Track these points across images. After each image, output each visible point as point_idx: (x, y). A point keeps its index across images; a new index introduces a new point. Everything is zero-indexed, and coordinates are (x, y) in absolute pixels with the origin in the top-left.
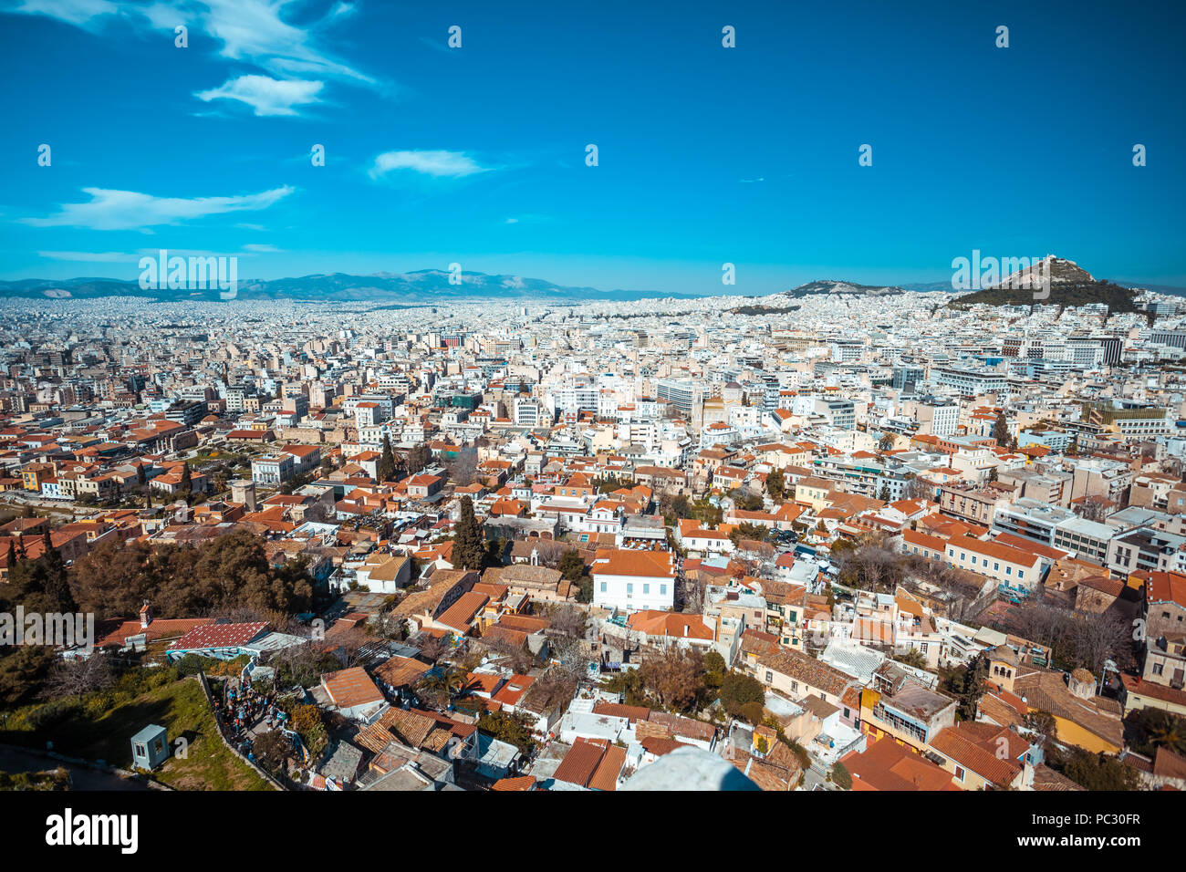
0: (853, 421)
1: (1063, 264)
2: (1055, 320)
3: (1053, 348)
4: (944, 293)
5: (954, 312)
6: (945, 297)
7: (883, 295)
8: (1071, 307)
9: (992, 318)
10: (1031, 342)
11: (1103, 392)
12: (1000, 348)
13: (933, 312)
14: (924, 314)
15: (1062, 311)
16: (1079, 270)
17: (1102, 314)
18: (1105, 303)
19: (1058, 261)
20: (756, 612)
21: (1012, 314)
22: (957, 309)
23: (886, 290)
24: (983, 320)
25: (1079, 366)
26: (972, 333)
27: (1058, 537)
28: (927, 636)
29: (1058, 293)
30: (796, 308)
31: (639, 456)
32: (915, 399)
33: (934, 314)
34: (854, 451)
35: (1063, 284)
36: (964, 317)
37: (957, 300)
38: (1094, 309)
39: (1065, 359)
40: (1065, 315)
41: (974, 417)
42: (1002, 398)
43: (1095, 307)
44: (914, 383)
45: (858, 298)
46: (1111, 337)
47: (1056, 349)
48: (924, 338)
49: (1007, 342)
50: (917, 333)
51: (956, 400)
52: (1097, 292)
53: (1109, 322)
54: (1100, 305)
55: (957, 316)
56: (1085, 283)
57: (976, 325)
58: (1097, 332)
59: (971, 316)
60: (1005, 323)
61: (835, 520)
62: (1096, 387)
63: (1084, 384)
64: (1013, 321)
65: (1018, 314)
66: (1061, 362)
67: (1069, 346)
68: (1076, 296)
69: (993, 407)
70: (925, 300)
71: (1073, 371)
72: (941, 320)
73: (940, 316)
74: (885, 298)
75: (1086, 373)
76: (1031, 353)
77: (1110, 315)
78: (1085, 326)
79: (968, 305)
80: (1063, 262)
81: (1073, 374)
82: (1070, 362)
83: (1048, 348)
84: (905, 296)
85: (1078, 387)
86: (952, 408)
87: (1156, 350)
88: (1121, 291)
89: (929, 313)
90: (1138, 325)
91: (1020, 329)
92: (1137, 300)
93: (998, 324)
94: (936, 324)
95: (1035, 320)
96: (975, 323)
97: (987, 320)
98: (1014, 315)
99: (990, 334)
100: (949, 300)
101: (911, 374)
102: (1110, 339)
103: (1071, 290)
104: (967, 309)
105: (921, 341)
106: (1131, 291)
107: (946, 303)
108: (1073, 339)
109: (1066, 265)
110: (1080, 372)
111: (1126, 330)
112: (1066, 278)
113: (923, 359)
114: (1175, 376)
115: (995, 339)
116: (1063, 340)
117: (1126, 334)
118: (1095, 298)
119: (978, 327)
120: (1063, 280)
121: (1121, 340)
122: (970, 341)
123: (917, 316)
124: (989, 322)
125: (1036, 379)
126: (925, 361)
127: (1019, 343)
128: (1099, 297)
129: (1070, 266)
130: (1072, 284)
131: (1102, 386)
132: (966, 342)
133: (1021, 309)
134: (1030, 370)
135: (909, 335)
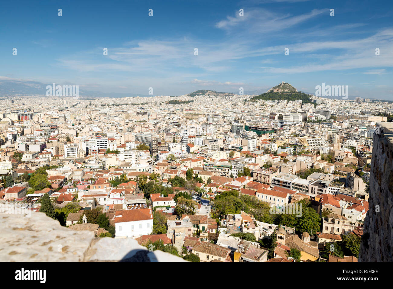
0: (218, 147)
2: (286, 106)
3: (286, 116)
4: (248, 95)
5: (252, 103)
6: (248, 97)
7: (226, 96)
8: (291, 101)
9: (265, 105)
10: (279, 114)
11: (303, 132)
12: (269, 117)
14: (241, 104)
15: (288, 102)
16: (293, 87)
17: (300, 104)
18: (301, 99)
19: (286, 84)
20: (189, 229)
22: (253, 101)
23: (227, 94)
24: (262, 106)
25: (295, 123)
26: (259, 111)
27: (293, 186)
28: (254, 229)
29: (286, 96)
30: (192, 101)
31: (129, 168)
32: (240, 137)
33: (245, 103)
34: (220, 159)
35: (288, 93)
36: (255, 104)
37: (253, 98)
38: (298, 102)
40: (289, 104)
41: (262, 143)
42: (271, 136)
44: (240, 131)
45: (216, 97)
46: (304, 112)
48: (242, 113)
49: (271, 114)
50: (239, 111)
51: (255, 137)
52: (298, 95)
53: (303, 106)
54: (300, 101)
55: (253, 104)
56: (294, 92)
58: (300, 110)
59: (258, 104)
60: (270, 107)
61: (215, 188)
62: (300, 130)
63: (297, 129)
64: (272, 106)
65: (274, 104)
66: (289, 121)
67: (291, 115)
68: (292, 97)
69: (268, 139)
70: (241, 98)
71: (293, 124)
72: (248, 106)
73: (247, 105)
74: (226, 97)
75: (297, 125)
76: (279, 118)
77: (303, 104)
78: (295, 108)
79: (257, 100)
80: (287, 84)
81: (293, 126)
82: (292, 121)
83: (284, 116)
84: (234, 97)
85: (295, 130)
86: (254, 140)
87: (317, 116)
88: (306, 95)
89: (243, 103)
90: (311, 108)
91: (275, 109)
92: (310, 98)
93: (268, 107)
94: (246, 108)
95: (280, 106)
96: (260, 107)
97: (264, 106)
98: (272, 104)
99: (265, 111)
100: (250, 98)
101: (239, 127)
102: (303, 113)
103: (290, 95)
104: (257, 102)
105: (241, 114)
106: (309, 95)
107: (249, 99)
108: (292, 113)
109: (288, 85)
110: (295, 125)
111: (308, 109)
112: (289, 90)
113: (243, 121)
114: (323, 125)
115: (267, 113)
116: (289, 113)
117: (308, 111)
118: (298, 98)
119: (261, 109)
120: (288, 91)
121: (307, 113)
122: (259, 114)
123: (239, 104)
124: (264, 107)
125: (281, 128)
126: (243, 122)
127: (275, 114)
128: (299, 97)
129: (290, 86)
130: (291, 93)
131: (302, 130)
132: (257, 115)
133: (275, 102)
134: (279, 124)
135: (237, 112)
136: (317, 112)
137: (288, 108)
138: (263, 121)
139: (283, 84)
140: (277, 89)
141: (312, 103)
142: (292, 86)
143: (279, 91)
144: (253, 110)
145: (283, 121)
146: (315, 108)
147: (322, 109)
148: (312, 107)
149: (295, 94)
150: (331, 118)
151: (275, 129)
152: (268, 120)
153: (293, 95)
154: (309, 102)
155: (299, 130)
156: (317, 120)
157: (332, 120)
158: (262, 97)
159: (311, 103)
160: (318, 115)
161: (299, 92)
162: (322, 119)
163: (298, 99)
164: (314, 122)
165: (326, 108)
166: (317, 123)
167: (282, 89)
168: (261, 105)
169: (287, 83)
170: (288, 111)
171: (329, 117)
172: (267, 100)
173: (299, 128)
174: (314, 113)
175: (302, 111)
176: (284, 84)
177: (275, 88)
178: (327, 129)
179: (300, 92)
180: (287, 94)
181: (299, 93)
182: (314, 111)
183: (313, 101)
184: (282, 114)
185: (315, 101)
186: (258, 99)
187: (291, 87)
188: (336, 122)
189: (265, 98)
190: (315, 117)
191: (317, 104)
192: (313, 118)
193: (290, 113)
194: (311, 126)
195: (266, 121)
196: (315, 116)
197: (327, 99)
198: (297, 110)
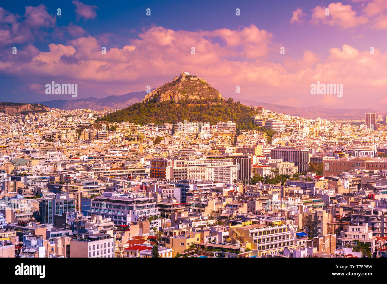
1: (196, 81)
2: (195, 139)
3: (195, 168)
4: (89, 111)
5: (100, 132)
6: (91, 115)
7: (25, 113)
9: (138, 138)
10: (175, 162)
11: (240, 209)
12: (148, 170)
13: (80, 132)
14: (70, 136)
16: (210, 88)
17: (232, 132)
18: (233, 120)
19: (192, 79)
21: (155, 134)
22: (104, 128)
23: (28, 107)
24: (130, 140)
25: (220, 185)
26: (120, 155)
29: (194, 111)
32: (67, 235)
33: (80, 134)
35: (199, 102)
36: (111, 137)
37: (102, 119)
38: (225, 127)
39: (207, 179)
41: (130, 248)
42: (155, 225)
43: (226, 125)
44: (64, 215)
47: (198, 168)
48: (72, 162)
49: (154, 163)
50: (64, 157)
51: (110, 232)
52: (225, 110)
53: (238, 139)
54: (230, 124)
55: (104, 136)
56: (215, 100)
57: (123, 146)
59: (118, 136)
60: (151, 143)
62: (234, 206)
63: (225, 203)
64: (158, 140)
65: (162, 134)
66: (202, 182)
67: (209, 165)
68: (210, 114)
69: (146, 235)
70: (70, 119)
71: (213, 190)
72: (88, 142)
73: (87, 138)
74: (27, 117)
75: (226, 191)
76: (175, 173)
77: (238, 134)
78: (220, 145)
79: (114, 124)
80: (196, 79)
81: (214, 194)
82: (210, 182)
83: (191, 168)
84: (49, 116)
85: (220, 207)
86: (106, 241)
87: (276, 165)
88: (244, 109)
89: (76, 135)
90: (260, 142)
91: (165, 149)
92: (257, 117)
93: (145, 144)
94: (85, 146)
95: (178, 139)
96: (123, 144)
97: (134, 140)
98: (158, 134)
99: (138, 156)
100: (95, 119)
101: (61, 206)
102: (241, 157)
103: (205, 109)
104: (114, 129)
105: (68, 166)
106: (252, 109)
107: (92, 122)
108: (210, 158)
109: (198, 82)
110: (219, 191)
111: (251, 147)
112: (200, 96)
113: (73, 187)
114: (291, 189)
115: (142, 160)
116: (203, 160)
117: (252, 152)
118: (225, 116)
119: (125, 149)
120: (197, 97)
121: (250, 157)
122: (119, 164)
123: (63, 138)
124: (136, 142)
125: (183, 202)
126: (75, 190)
127: (164, 164)
128: (228, 114)
129: (202, 84)
130: (205, 102)
131: (239, 204)
132: (114, 166)
133: (164, 128)
134: (177, 192)
135: (56, 158)
136: (275, 154)
137: (200, 146)
138: (133, 183)
139: (184, 79)
140: (170, 91)
141: (262, 130)
142: (207, 85)
143: (176, 97)
144: (103, 153)
145: (187, 182)
146: (269, 143)
147: (287, 144)
148: (262, 141)
149: (218, 106)
150: (311, 169)
151: (166, 206)
152: (145, 181)
153: (212, 110)
154: (254, 128)
155: (230, 206)
156: (277, 175)
157: (313, 175)
158: (130, 114)
159: (258, 130)
160: (279, 160)
161: (227, 99)
162: (289, 174)
163: (225, 119)
164: (267, 180)
165: (298, 142)
166: (277, 182)
167: (182, 92)
168: (127, 138)
169: (194, 77)
170: (200, 153)
171: (304, 168)
172: (143, 123)
173: (229, 201)
174: (267, 156)
175: (238, 151)
176: (188, 77)
177: (164, 89)
178: (301, 199)
179: (230, 101)
180: (197, 107)
181: (227, 102)
182: (268, 151)
183: (264, 124)
184: (185, 163)
185: (269, 123)
186: (119, 123)
187: (206, 87)
188: (323, 178)
189: (137, 117)
190: (270, 168)
191: (275, 133)
192: (267, 171)
193: (204, 157)
194: (261, 194)
195: (140, 183)
196: (271, 165)
197: (298, 118)
198: (222, 150)
